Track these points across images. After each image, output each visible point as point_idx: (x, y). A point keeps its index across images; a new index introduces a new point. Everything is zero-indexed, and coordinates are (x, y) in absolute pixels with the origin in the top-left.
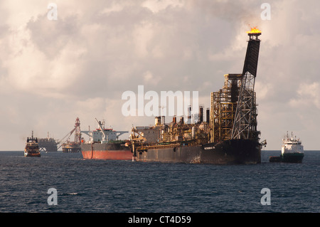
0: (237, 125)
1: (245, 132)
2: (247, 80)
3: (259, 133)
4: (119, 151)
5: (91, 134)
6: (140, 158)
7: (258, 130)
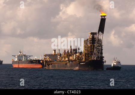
0: (95, 54)
1: (98, 57)
2: (100, 35)
3: (104, 57)
4: (32, 64)
5: (16, 57)
6: (48, 67)
7: (103, 56)
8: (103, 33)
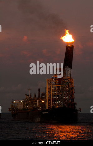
8: (71, 68)
